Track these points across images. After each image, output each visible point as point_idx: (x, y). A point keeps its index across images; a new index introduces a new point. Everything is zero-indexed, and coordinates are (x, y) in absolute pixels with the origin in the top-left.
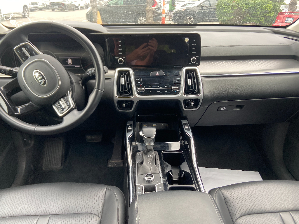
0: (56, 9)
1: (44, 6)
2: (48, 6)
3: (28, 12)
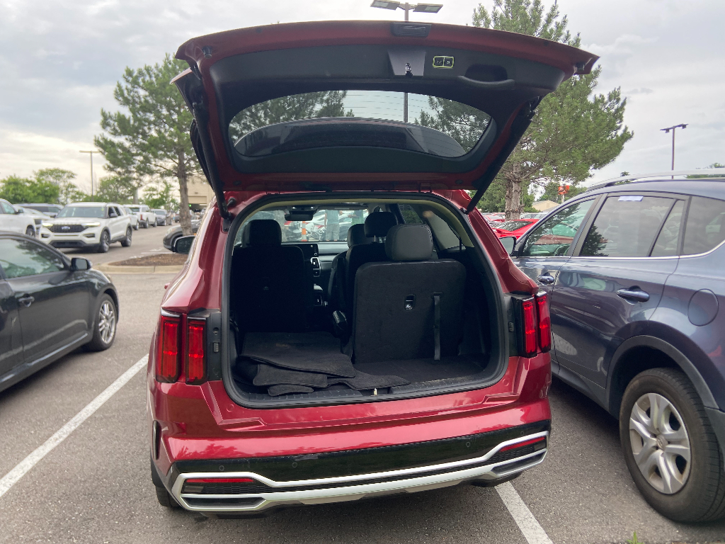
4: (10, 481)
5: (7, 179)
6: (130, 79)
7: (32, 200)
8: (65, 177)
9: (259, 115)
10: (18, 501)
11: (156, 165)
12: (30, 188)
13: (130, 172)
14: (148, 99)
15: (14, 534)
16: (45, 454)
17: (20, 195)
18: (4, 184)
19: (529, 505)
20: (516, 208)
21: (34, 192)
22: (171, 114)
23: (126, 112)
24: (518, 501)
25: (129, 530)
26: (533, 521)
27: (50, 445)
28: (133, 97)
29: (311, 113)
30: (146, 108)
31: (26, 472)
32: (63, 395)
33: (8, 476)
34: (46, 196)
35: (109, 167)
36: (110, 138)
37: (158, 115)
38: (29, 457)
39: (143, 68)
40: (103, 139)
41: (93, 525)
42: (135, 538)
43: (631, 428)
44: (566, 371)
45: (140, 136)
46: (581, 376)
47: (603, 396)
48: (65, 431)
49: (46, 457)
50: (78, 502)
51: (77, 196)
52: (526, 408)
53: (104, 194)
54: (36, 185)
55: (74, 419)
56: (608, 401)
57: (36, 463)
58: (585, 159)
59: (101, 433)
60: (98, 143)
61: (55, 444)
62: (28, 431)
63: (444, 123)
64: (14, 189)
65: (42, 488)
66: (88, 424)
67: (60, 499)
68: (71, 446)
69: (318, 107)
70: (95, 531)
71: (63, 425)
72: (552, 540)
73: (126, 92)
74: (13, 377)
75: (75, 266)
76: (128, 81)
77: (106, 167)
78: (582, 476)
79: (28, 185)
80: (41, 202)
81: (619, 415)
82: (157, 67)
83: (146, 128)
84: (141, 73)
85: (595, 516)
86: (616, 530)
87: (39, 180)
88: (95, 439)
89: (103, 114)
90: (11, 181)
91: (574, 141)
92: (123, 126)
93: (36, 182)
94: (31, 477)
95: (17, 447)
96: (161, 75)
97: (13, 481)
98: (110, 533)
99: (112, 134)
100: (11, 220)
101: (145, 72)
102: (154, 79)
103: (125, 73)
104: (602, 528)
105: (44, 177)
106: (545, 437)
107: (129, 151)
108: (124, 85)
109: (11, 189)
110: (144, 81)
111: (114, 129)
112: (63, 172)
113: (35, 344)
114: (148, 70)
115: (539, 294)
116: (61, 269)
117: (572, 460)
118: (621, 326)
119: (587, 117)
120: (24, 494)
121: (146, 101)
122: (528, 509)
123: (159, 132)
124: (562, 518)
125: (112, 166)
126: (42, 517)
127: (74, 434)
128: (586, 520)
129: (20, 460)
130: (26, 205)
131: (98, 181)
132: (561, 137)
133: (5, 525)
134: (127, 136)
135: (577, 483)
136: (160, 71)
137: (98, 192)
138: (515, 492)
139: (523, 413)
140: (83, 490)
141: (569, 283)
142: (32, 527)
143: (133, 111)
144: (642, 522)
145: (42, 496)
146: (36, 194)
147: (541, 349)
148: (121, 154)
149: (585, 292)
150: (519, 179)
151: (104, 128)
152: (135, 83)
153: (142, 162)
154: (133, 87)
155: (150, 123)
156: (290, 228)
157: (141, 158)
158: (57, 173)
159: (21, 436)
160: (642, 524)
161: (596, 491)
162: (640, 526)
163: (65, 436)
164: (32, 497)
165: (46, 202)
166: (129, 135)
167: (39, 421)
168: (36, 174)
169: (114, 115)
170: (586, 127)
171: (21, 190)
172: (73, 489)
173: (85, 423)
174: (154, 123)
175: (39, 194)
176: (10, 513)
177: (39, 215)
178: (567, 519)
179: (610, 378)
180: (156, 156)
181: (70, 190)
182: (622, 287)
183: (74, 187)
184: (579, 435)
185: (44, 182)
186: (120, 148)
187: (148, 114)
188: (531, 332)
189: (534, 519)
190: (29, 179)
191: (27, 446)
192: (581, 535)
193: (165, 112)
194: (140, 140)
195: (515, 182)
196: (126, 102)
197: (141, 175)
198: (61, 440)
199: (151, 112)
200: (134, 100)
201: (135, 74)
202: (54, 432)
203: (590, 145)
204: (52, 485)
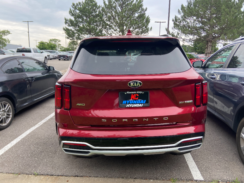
0: (62, 59)
1: (53, 57)
2: (56, 57)
3: (47, 61)
4: (22, 137)
5: (40, 42)
6: (74, 7)
7: (48, 49)
8: (58, 42)
9: (116, 18)
10: (22, 144)
11: (82, 37)
12: (47, 45)
13: (74, 39)
14: (80, 14)
15: (18, 155)
16: (34, 129)
17: (44, 47)
18: (39, 44)
19: (196, 162)
20: (209, 52)
21: (48, 46)
22: (87, 19)
23: (73, 18)
24: (192, 160)
25: (54, 157)
26: (196, 168)
27: (37, 126)
28: (75, 13)
29: (134, 17)
30: (79, 17)
31: (27, 134)
32: (45, 110)
33: (21, 135)
34: (52, 48)
35: (67, 37)
36: (68, 27)
37: (83, 19)
38: (29, 130)
39: (78, 3)
40: (66, 28)
41: (43, 154)
42: (55, 159)
43: (241, 137)
44: (218, 113)
45: (77, 27)
46: (223, 115)
47: (231, 123)
48: (42, 122)
49: (34, 130)
50: (40, 146)
51: (62, 48)
52: (196, 126)
53: (70, 47)
54: (49, 44)
55: (46, 118)
56: (233, 125)
57: (31, 132)
58: (238, 33)
59: (53, 123)
60: (64, 29)
61: (38, 126)
62: (31, 121)
63: (184, 20)
64: (42, 45)
65: (31, 140)
66: (50, 120)
67: (35, 144)
68: (43, 127)
69: (137, 15)
70: (43, 156)
71: (42, 120)
72: (203, 176)
73: (72, 11)
74: (27, 104)
75: (50, 69)
76: (73, 8)
77: (66, 37)
78: (219, 153)
79: (46, 44)
80: (50, 50)
81: (236, 131)
82: (82, 2)
83: (79, 24)
84: (77, 4)
85: (222, 169)
86: (230, 175)
87: (50, 43)
88: (51, 125)
89: (65, 19)
90: (42, 43)
91: (234, 26)
92: (72, 23)
93: (49, 43)
94: (28, 136)
95: (27, 126)
96: (83, 5)
97: (23, 137)
98: (47, 157)
99: (68, 26)
100: (40, 55)
101: (78, 4)
102: (81, 7)
103: (72, 5)
104: (224, 174)
105: (51, 42)
106: (201, 139)
107: (74, 32)
108: (72, 9)
109: (41, 45)
110: (78, 7)
111: (69, 24)
112: (57, 40)
113: (39, 93)
114: (80, 3)
115: (204, 82)
116: (46, 70)
117: (216, 147)
118: (241, 96)
119: (240, 17)
120: (24, 142)
121: (79, 15)
122: (195, 164)
123: (83, 25)
124: (208, 168)
125: (68, 37)
126: (28, 150)
127: (45, 123)
128: (218, 170)
129: (26, 130)
130: (46, 50)
131: (68, 43)
132: (229, 24)
133: (16, 151)
134: (73, 27)
135: (217, 155)
136: (83, 4)
137: (68, 47)
138: (191, 157)
139: (194, 128)
140: (43, 142)
141: (224, 80)
142: (24, 153)
143: (75, 18)
144: (241, 173)
145: (30, 143)
146: (49, 47)
147: (202, 104)
148: (71, 33)
149: (230, 83)
150: (211, 40)
151: (66, 24)
152: (75, 8)
153: (78, 36)
154: (75, 10)
155: (80, 22)
156: (125, 58)
157: (77, 34)
158: (55, 40)
159: (28, 123)
160: (241, 174)
161: (224, 159)
162: (240, 175)
163: (42, 124)
164: (27, 143)
165: (52, 50)
166: (73, 26)
167: (35, 118)
168: (49, 40)
169: (69, 19)
170: (239, 20)
171: (45, 46)
172: (40, 141)
173: (49, 120)
174: (82, 22)
175: (50, 47)
176: (19, 147)
177: (49, 54)
178: (210, 169)
179: (234, 117)
180: (82, 34)
181: (59, 46)
182: (243, 81)
183: (60, 45)
184: (221, 137)
185: (51, 43)
186: (71, 31)
187: (80, 19)
188: (198, 97)
189: (197, 168)
190: (47, 42)
191: (30, 126)
192: (215, 176)
193: (85, 18)
194: (77, 28)
195: (210, 42)
196: (73, 15)
197: (78, 40)
198: (41, 125)
199: (80, 18)
200: (75, 14)
201: (75, 5)
202: (39, 122)
203: (240, 28)
204: (34, 139)
